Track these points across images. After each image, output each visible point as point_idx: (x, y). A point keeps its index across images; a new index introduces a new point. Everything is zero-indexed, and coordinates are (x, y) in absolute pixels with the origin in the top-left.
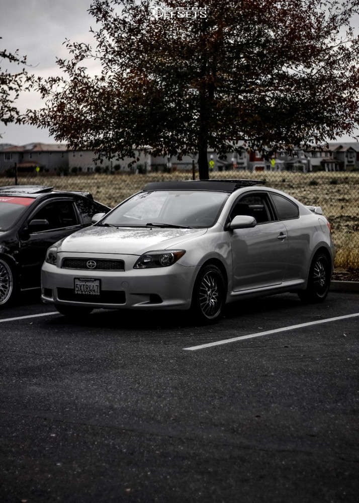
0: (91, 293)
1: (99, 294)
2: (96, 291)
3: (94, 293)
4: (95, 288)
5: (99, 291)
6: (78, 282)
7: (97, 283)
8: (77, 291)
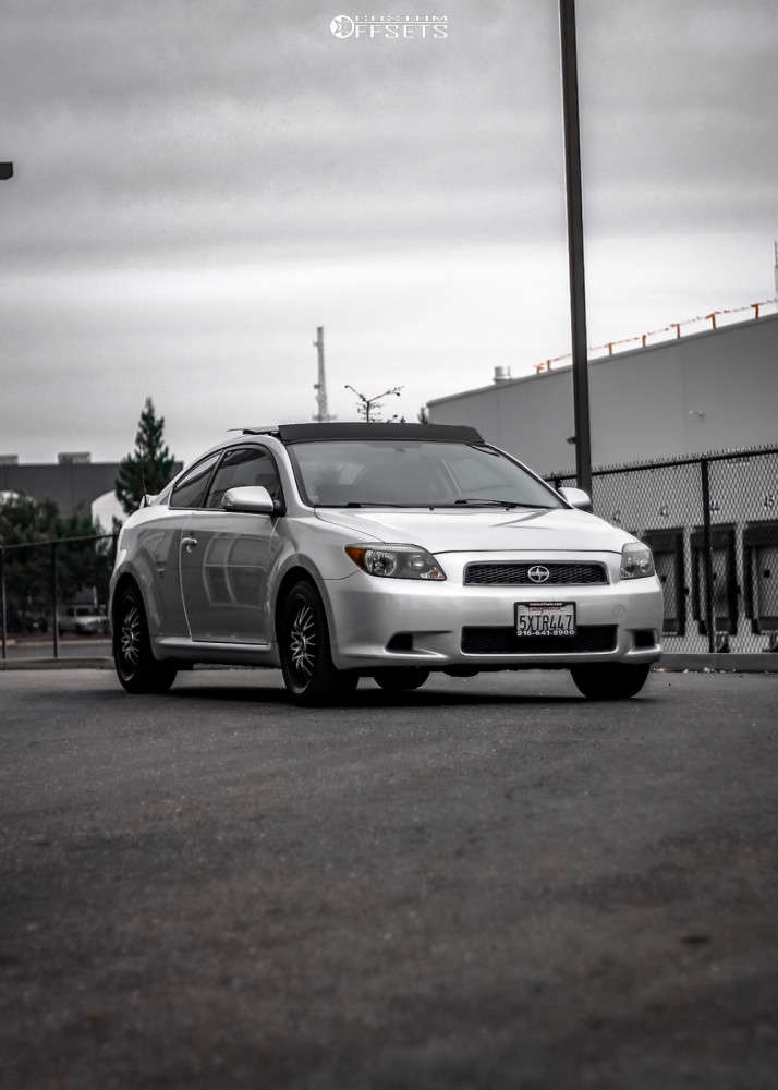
0: (555, 633)
1: (572, 633)
2: (566, 627)
3: (561, 633)
4: (565, 622)
5: (572, 627)
6: (524, 611)
7: (568, 611)
8: (523, 630)
